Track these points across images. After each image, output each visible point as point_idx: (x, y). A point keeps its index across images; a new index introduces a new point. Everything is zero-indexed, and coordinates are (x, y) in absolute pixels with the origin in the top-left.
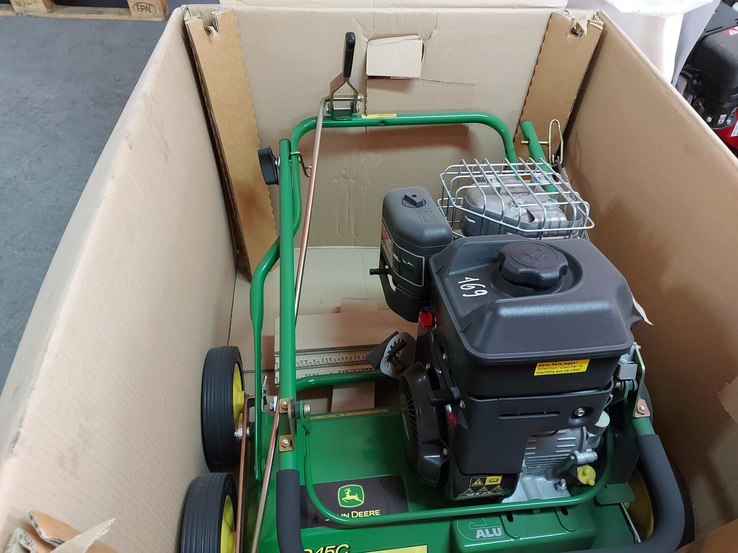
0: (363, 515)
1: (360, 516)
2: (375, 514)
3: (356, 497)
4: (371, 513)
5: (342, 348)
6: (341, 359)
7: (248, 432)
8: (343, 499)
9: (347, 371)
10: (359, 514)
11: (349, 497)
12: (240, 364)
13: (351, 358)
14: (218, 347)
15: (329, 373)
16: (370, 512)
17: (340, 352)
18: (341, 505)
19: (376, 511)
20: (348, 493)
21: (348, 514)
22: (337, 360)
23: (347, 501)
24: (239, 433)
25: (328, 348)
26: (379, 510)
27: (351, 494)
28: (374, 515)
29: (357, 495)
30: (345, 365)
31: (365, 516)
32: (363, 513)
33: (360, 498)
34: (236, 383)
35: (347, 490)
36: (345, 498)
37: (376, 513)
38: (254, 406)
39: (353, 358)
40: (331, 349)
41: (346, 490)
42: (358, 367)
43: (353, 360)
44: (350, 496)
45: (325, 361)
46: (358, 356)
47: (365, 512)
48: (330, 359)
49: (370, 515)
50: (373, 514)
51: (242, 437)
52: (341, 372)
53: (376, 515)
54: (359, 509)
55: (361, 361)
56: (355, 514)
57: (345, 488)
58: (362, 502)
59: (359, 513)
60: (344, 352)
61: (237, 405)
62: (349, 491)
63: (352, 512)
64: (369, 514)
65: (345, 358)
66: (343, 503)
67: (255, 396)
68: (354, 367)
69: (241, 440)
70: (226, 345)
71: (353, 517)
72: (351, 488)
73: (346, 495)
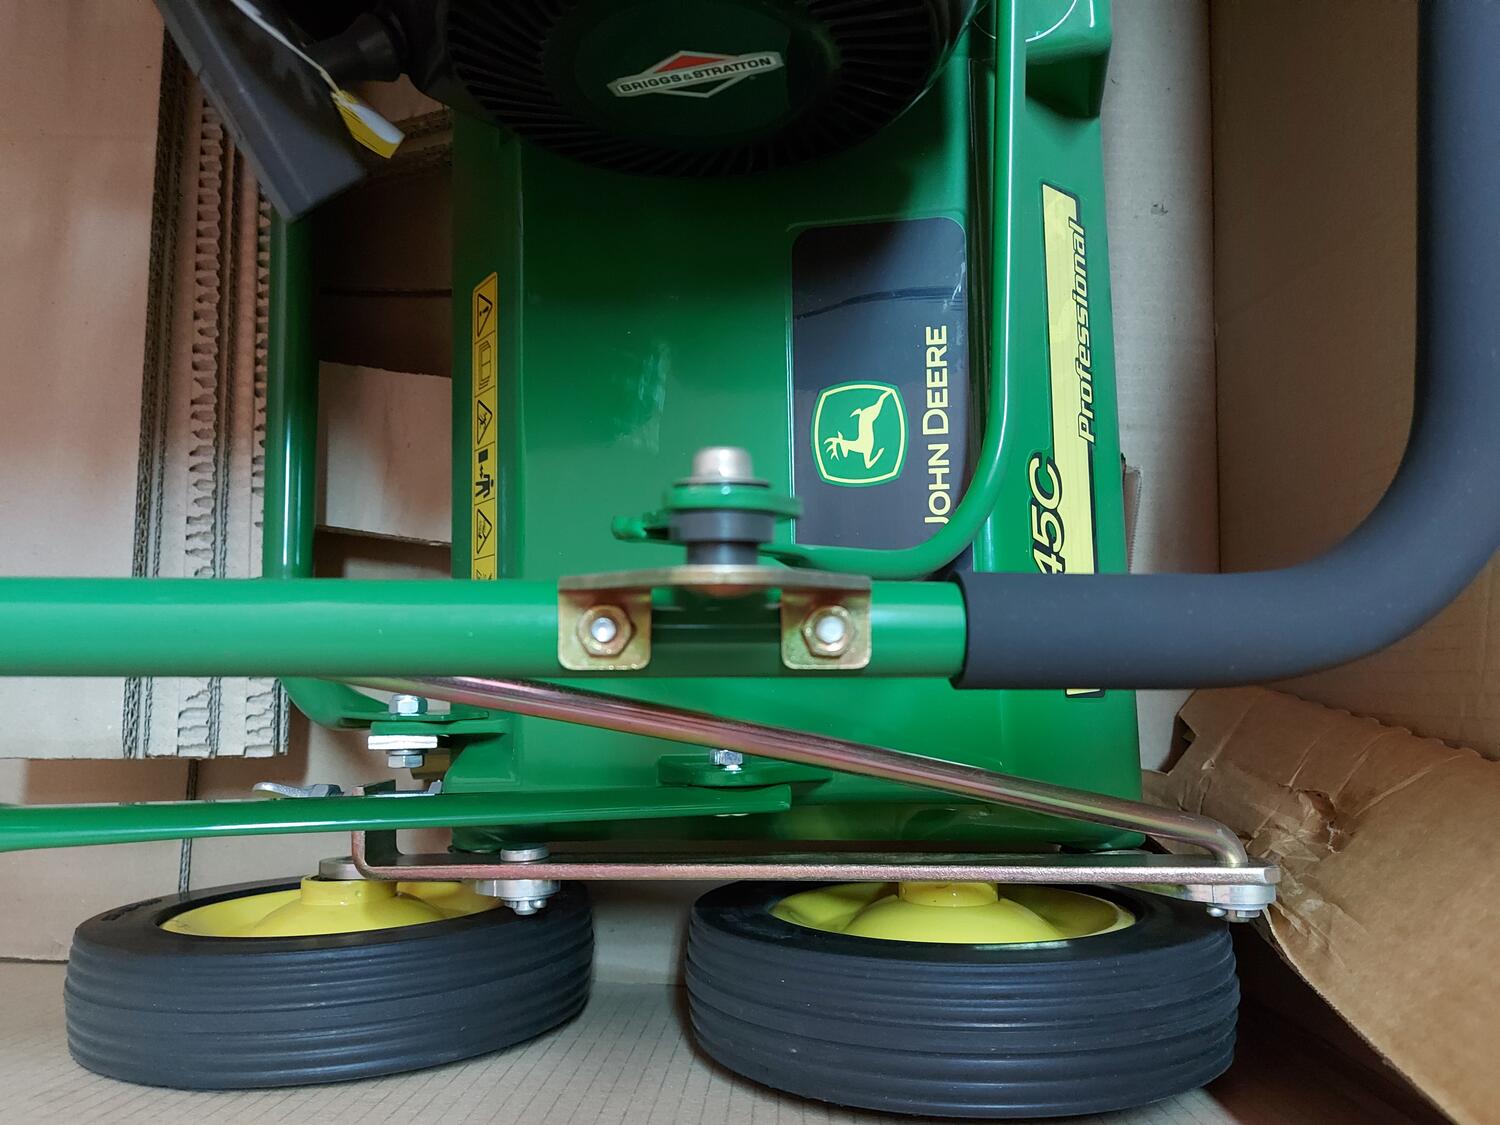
0: (940, 390)
1: (945, 404)
2: (939, 347)
3: (867, 417)
4: (935, 358)
5: (146, 463)
6: (196, 476)
7: (526, 855)
8: (869, 464)
9: (254, 461)
10: (937, 405)
11: (864, 443)
12: (162, 906)
13: (197, 434)
14: (65, 1020)
15: (259, 533)
16: (930, 364)
17: (162, 476)
18: (895, 473)
19: (929, 342)
20: (847, 446)
21: (931, 447)
22: (200, 494)
23: (881, 451)
24: (525, 893)
25: (138, 526)
26: (928, 329)
27: (852, 434)
28: (944, 350)
29: (858, 411)
30: (227, 466)
31: (944, 383)
32: (935, 390)
33: (869, 399)
34: (258, 925)
35: (833, 447)
36: (867, 457)
37: (937, 341)
38: (392, 834)
39: (197, 425)
40: (143, 510)
41: (835, 453)
42: (243, 409)
43: (210, 426)
45: (197, 543)
46: (193, 403)
47: (930, 384)
48: (188, 520)
49: (944, 363)
50: (939, 353)
51: (545, 880)
52: (259, 482)
53: (944, 341)
54: (916, 407)
55: (218, 393)
56: (936, 422)
57: (826, 456)
58: (890, 391)
59: (930, 404)
60: (162, 458)
61: (370, 908)
62: (840, 439)
63: (926, 431)
64: (939, 369)
65: (195, 460)
66: (884, 465)
67: (353, 829)
68: (243, 426)
69: (555, 882)
70: (64, 968)
71: (945, 430)
72: (828, 431)
73: (857, 457)
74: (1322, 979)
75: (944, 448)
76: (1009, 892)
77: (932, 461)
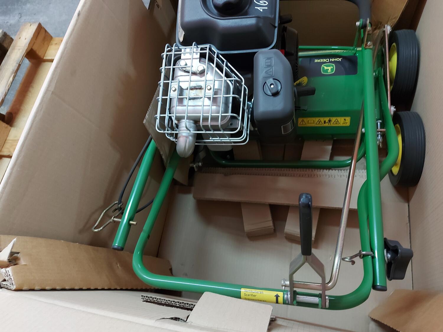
1: (325, 60)
3: (326, 68)
4: (319, 61)
8: (332, 67)
18: (334, 65)
20: (330, 70)
21: (331, 61)
26: (315, 62)
27: (328, 69)
32: (323, 61)
33: (323, 68)
37: (317, 61)
44: (329, 68)
54: (325, 63)
56: (327, 60)
57: (331, 72)
58: (323, 66)
63: (328, 61)
66: (333, 66)
71: (328, 59)
72: (328, 72)
73: (331, 69)
74: (398, 16)
75: (331, 59)
76: (390, 60)
77: (333, 61)
